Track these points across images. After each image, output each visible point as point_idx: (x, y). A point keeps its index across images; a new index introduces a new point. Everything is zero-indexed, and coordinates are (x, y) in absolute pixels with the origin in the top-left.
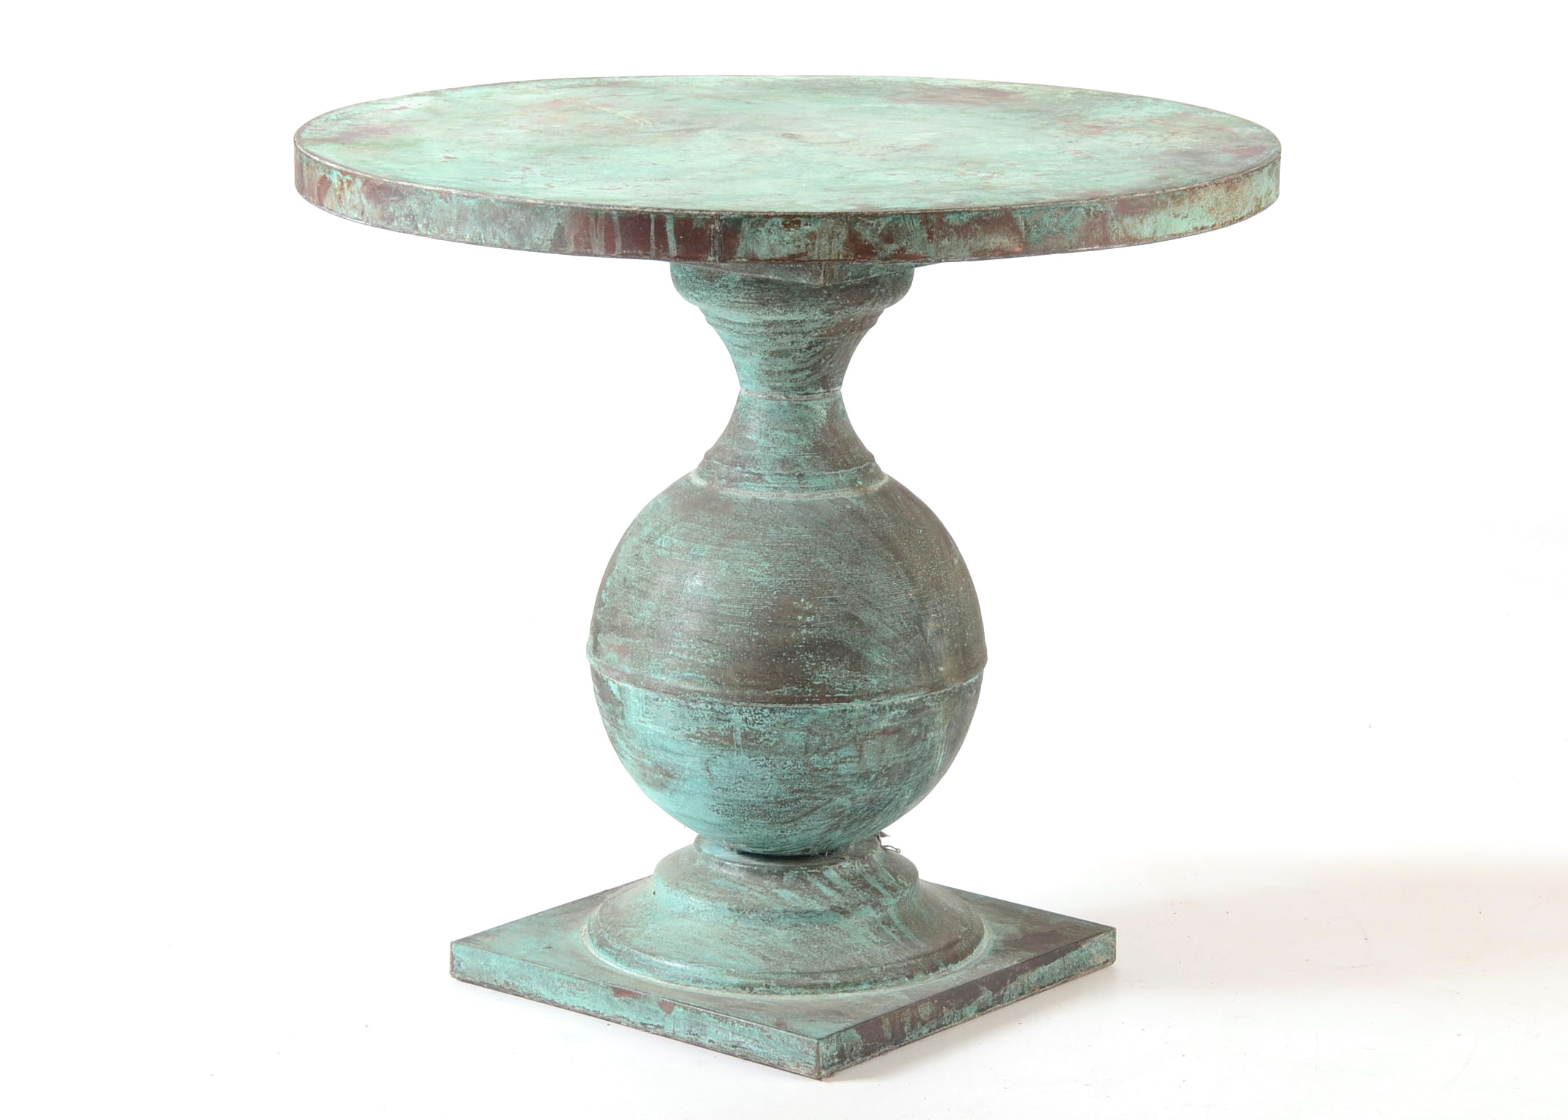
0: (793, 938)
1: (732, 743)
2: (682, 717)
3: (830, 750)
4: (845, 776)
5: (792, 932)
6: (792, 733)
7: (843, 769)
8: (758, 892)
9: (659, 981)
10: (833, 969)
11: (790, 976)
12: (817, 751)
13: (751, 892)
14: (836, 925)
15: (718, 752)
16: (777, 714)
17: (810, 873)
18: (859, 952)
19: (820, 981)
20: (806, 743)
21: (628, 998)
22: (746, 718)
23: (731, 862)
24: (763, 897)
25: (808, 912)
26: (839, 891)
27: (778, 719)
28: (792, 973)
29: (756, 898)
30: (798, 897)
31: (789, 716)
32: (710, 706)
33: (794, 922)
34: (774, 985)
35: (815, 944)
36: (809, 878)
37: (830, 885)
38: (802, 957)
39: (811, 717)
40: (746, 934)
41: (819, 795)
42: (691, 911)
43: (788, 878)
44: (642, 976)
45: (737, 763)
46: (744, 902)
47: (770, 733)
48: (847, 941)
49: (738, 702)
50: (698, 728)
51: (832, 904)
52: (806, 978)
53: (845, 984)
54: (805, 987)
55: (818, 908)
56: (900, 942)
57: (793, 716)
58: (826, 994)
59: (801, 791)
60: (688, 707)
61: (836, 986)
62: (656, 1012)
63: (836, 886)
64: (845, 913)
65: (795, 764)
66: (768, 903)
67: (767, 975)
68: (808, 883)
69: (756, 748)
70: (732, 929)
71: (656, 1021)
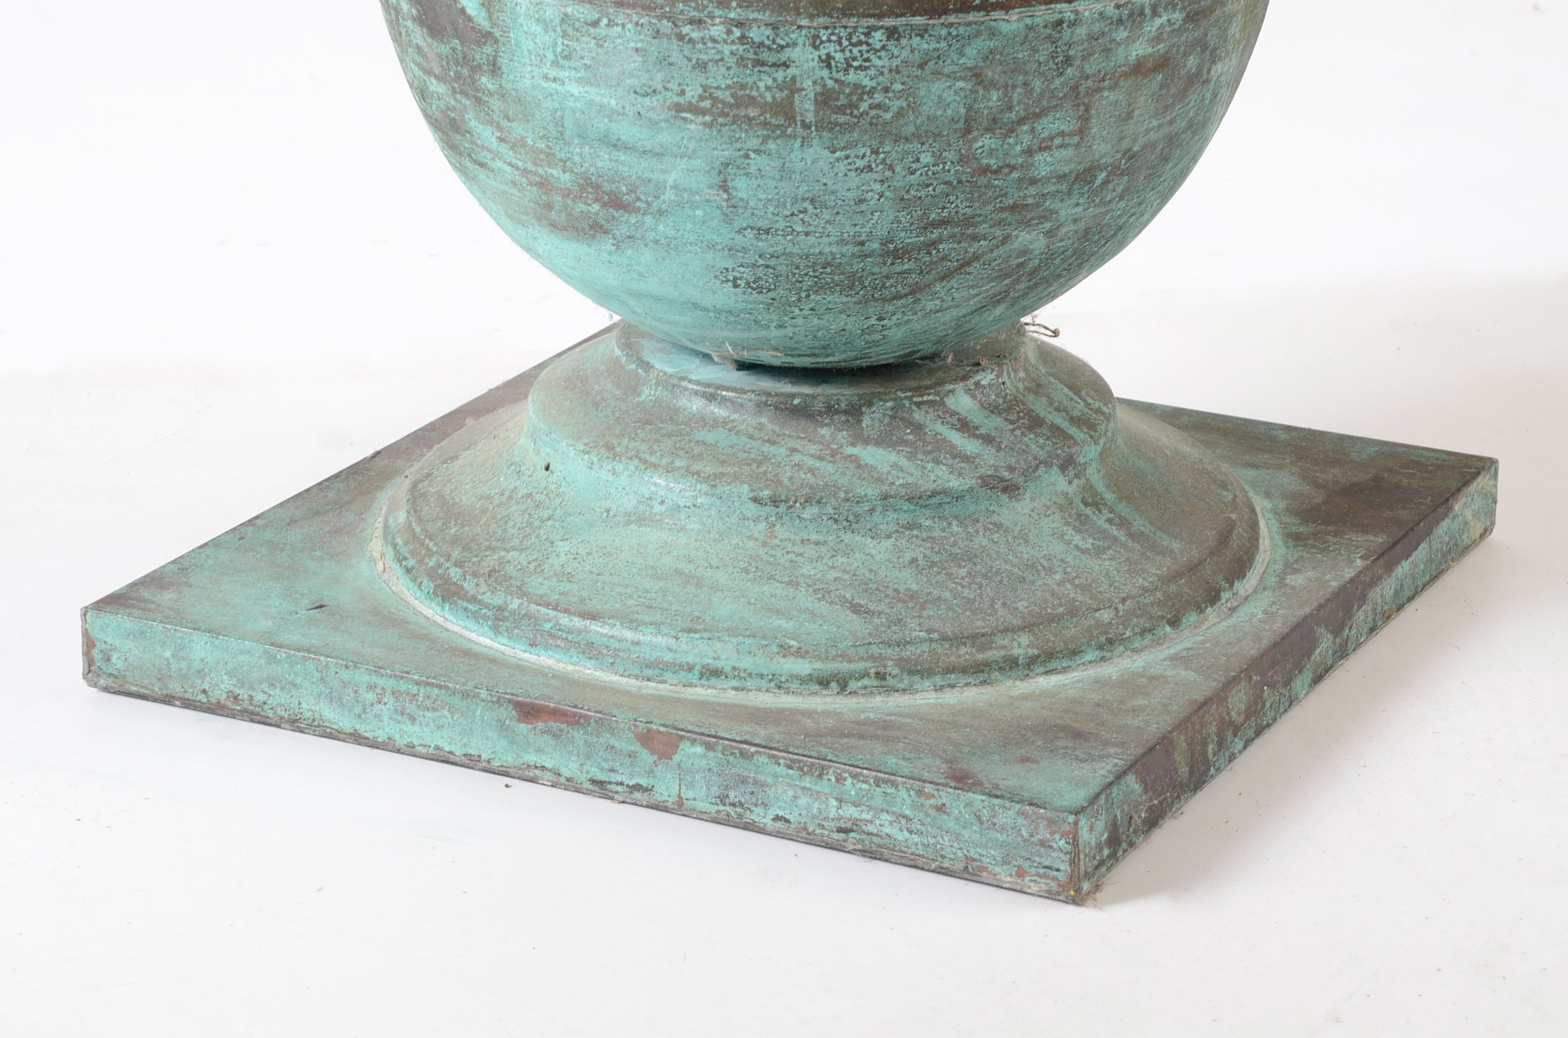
0: (908, 556)
1: (791, 118)
2: (665, 62)
3: (1021, 121)
4: (1046, 180)
5: (904, 542)
6: (938, 87)
7: (1044, 164)
8: (812, 456)
9: (615, 678)
10: (1017, 622)
11: (926, 647)
12: (993, 125)
13: (796, 458)
14: (995, 518)
15: (754, 143)
16: (904, 42)
17: (918, 404)
18: (1058, 577)
19: (993, 654)
20: (969, 108)
21: (555, 726)
22: (828, 56)
23: (733, 390)
24: (826, 468)
25: (934, 494)
26: (988, 439)
27: (905, 53)
28: (931, 640)
29: (811, 470)
30: (904, 462)
31: (933, 46)
32: (737, 32)
33: (905, 518)
34: (896, 671)
35: (960, 567)
36: (918, 416)
37: (964, 426)
38: (939, 599)
39: (982, 44)
40: (801, 555)
41: (983, 229)
42: (658, 508)
43: (872, 419)
44: (570, 668)
45: (800, 166)
46: (786, 482)
47: (886, 90)
48: (1027, 552)
49: (811, 17)
50: (705, 88)
51: (981, 471)
52: (963, 650)
53: (1050, 655)
54: (964, 671)
55: (954, 483)
56: (1130, 544)
57: (943, 44)
58: (1009, 683)
59: (943, 223)
60: (681, 37)
61: (1032, 661)
62: (632, 755)
63: (977, 428)
64: (1010, 489)
65: (939, 159)
66: (843, 481)
67: (875, 650)
68: (918, 428)
69: (847, 128)
70: (765, 544)
71: (631, 776)
